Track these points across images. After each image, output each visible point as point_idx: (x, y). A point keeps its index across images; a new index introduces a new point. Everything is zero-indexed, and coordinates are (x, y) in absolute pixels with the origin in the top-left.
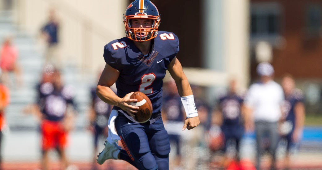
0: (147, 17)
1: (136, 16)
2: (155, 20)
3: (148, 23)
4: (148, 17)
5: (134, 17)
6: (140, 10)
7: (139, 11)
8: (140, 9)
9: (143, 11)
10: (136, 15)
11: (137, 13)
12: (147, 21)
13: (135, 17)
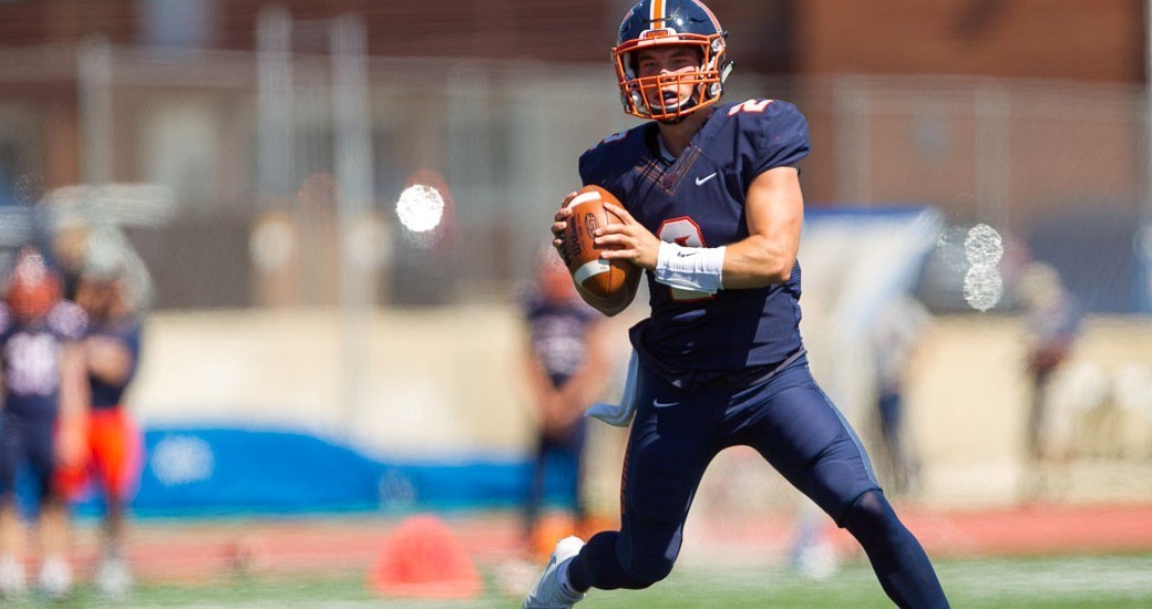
0: (675, 40)
1: (643, 41)
2: (705, 46)
3: (684, 61)
4: (681, 38)
5: (636, 43)
6: (655, 21)
7: (652, 25)
8: (652, 18)
9: (663, 23)
10: (641, 37)
11: (645, 32)
12: (680, 54)
13: (641, 44)
